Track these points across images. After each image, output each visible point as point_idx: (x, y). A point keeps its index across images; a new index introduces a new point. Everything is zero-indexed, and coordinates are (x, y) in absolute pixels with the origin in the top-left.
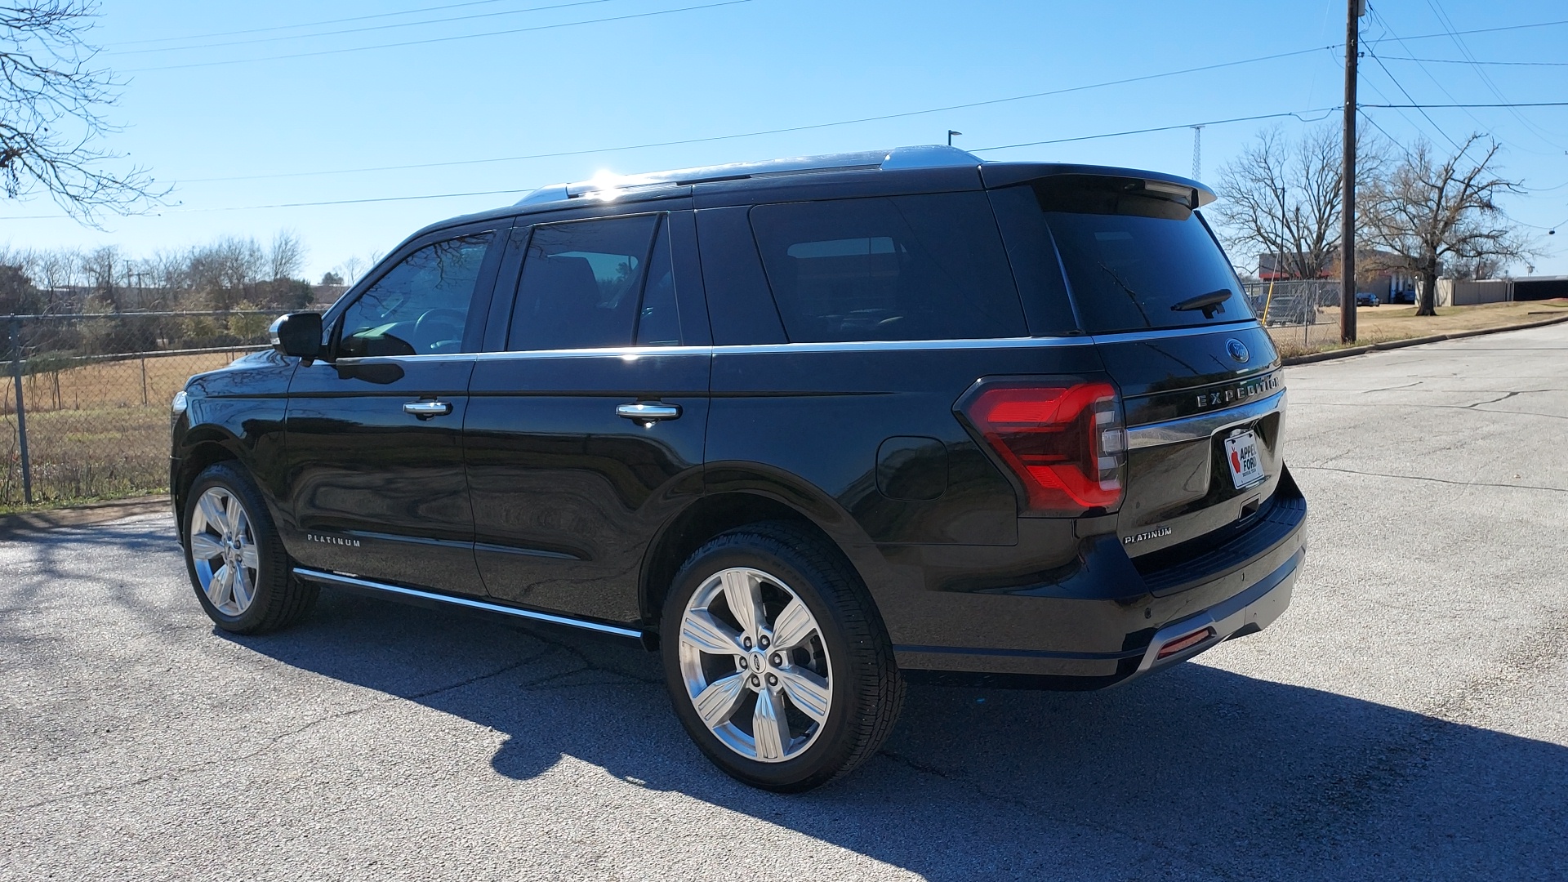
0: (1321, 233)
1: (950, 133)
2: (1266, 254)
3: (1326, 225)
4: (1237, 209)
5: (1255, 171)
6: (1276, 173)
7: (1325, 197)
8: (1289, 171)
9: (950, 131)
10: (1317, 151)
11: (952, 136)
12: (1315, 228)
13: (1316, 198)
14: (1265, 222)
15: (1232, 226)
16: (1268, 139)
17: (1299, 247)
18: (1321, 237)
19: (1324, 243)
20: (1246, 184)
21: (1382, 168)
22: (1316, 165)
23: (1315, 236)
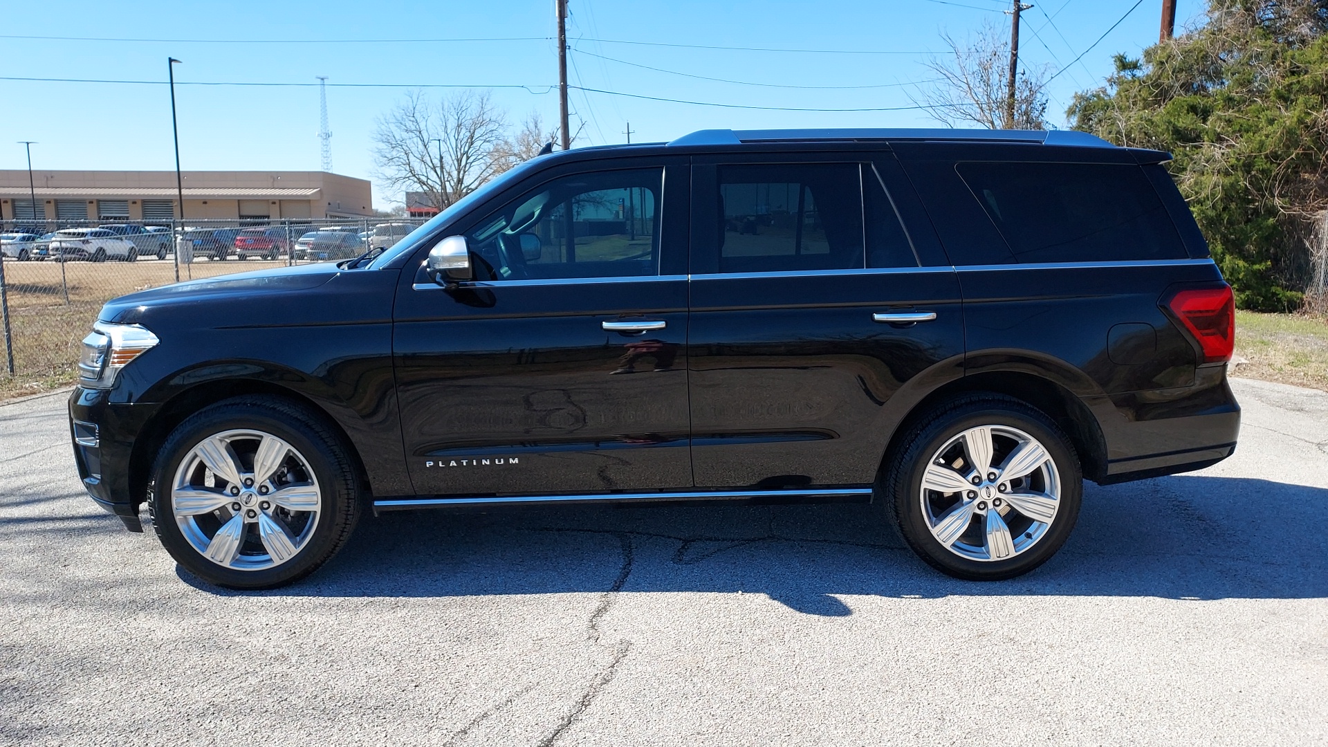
0: (459, 178)
1: (171, 60)
2: (420, 193)
3: (465, 172)
4: (394, 153)
5: (407, 124)
6: (422, 126)
7: (461, 150)
8: (433, 126)
9: (170, 59)
10: (454, 112)
11: (173, 63)
12: (455, 174)
13: (455, 149)
14: (417, 165)
15: (392, 167)
16: (415, 98)
17: (444, 188)
18: (460, 181)
19: (463, 186)
20: (399, 134)
21: (501, 131)
22: (452, 124)
23: (455, 180)
